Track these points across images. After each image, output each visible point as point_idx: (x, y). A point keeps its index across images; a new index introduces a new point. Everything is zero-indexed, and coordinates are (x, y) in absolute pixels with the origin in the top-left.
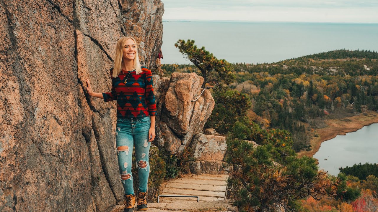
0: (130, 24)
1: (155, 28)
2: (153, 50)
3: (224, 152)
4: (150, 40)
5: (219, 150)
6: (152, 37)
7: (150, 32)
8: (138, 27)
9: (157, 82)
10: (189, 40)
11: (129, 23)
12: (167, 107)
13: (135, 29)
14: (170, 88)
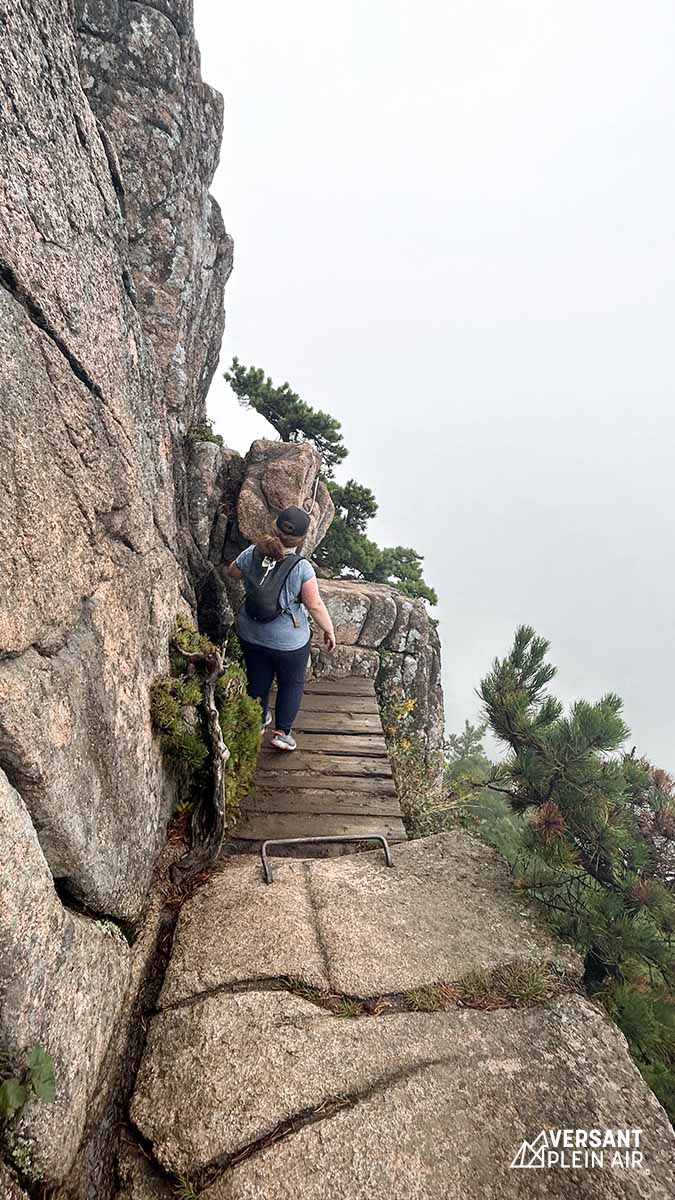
0: (143, 282)
1: (209, 313)
2: (201, 376)
3: (358, 625)
4: (195, 344)
5: (348, 622)
6: (202, 338)
7: (198, 320)
8: (168, 296)
9: (214, 461)
10: (252, 369)
11: (140, 281)
12: (242, 529)
13: (156, 301)
14: (250, 481)
